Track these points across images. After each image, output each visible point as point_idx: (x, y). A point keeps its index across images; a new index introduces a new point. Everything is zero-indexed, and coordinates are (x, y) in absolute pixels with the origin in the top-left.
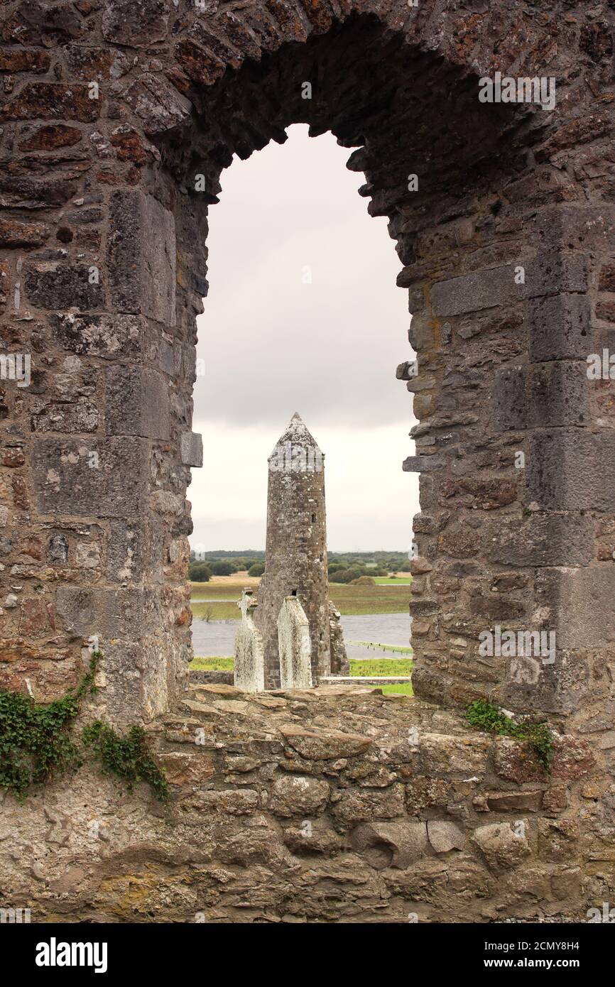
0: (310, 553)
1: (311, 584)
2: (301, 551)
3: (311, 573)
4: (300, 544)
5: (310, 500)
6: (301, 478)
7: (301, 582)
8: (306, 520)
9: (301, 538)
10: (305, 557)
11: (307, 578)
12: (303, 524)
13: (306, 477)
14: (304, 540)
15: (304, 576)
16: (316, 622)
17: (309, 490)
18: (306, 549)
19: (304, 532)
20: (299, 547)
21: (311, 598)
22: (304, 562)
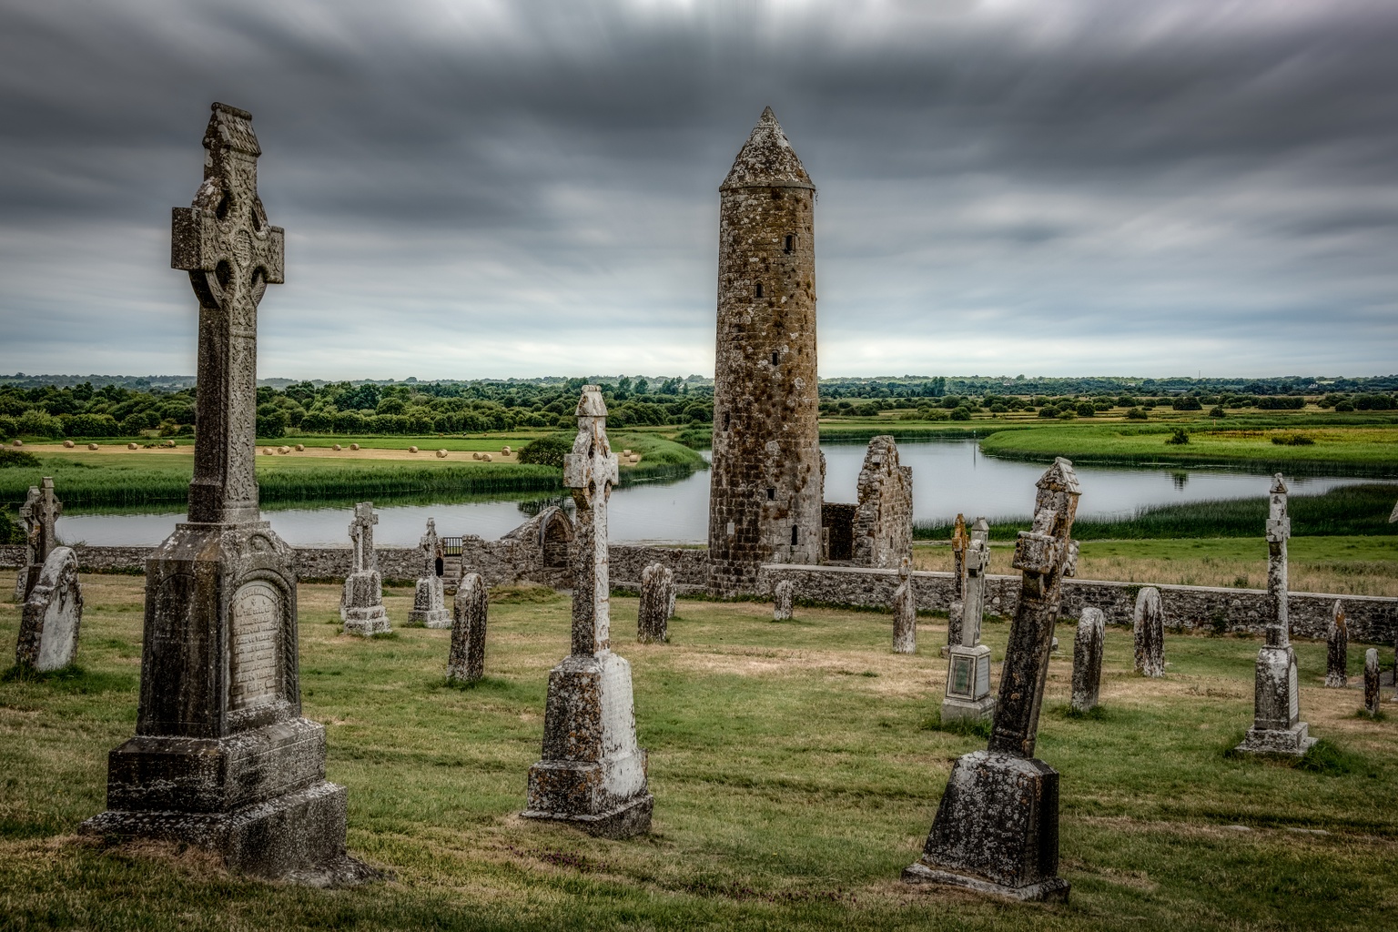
0: (750, 350)
1: (749, 404)
2: (736, 347)
3: (750, 384)
4: (734, 335)
5: (752, 260)
6: (739, 221)
7: (734, 400)
8: (745, 293)
9: (737, 325)
10: (741, 356)
11: (743, 393)
12: (740, 300)
13: (746, 220)
14: (740, 327)
15: (738, 389)
16: (757, 467)
17: (750, 241)
18: (744, 343)
19: (740, 314)
20: (733, 339)
21: (748, 427)
22: (739, 366)
